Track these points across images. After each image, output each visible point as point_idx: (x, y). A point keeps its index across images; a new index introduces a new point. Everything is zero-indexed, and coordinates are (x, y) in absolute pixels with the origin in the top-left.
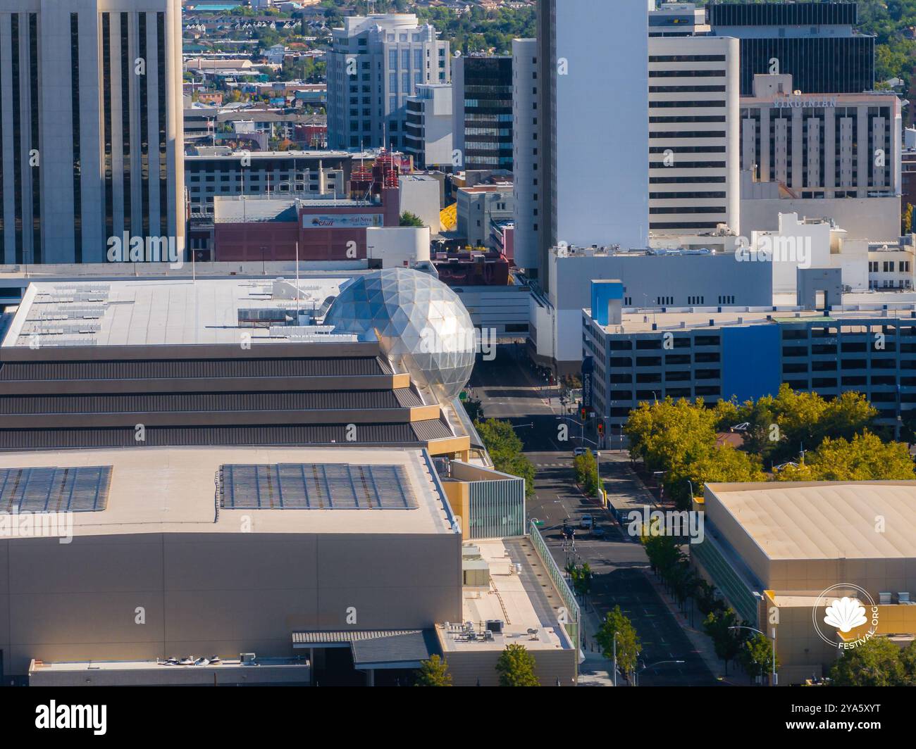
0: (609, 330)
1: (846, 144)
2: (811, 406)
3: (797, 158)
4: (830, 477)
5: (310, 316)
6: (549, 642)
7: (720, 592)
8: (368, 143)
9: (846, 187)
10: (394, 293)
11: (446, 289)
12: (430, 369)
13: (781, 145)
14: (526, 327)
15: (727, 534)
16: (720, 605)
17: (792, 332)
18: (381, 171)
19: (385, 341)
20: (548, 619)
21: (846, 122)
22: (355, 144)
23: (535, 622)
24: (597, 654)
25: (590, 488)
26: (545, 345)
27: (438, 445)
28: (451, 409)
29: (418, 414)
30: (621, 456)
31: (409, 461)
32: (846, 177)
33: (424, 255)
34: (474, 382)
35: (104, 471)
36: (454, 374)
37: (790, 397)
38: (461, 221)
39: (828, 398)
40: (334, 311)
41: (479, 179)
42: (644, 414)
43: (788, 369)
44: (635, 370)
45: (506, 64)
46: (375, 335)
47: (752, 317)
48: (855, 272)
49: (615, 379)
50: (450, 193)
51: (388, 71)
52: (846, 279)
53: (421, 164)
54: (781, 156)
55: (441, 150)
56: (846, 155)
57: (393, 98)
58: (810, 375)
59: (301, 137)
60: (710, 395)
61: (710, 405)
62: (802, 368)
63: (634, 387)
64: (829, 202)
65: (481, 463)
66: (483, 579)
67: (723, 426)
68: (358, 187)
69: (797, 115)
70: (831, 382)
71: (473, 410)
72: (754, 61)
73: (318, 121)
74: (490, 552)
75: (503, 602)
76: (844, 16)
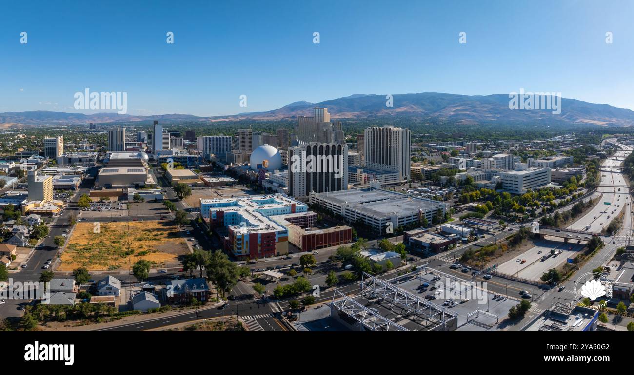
0: (159, 157)
3: (175, 143)
5: (135, 156)
6: (155, 183)
9: (178, 145)
10: (142, 154)
11: (146, 154)
12: (145, 161)
14: (153, 157)
15: (169, 174)
16: (168, 180)
17: (174, 157)
18: (141, 144)
19: (141, 158)
20: (154, 181)
21: (179, 140)
22: (139, 142)
24: (158, 184)
25: (158, 170)
26: (154, 158)
27: (145, 167)
28: (146, 164)
29: (144, 164)
30: (160, 168)
31: (143, 168)
33: (144, 151)
34: (149, 161)
35: (118, 169)
36: (147, 161)
38: (147, 148)
40: (137, 156)
41: (149, 144)
42: (162, 164)
45: (151, 135)
47: (171, 156)
48: (179, 152)
49: (160, 161)
50: (146, 146)
51: (142, 135)
53: (144, 143)
54: (173, 143)
55: (146, 142)
56: (179, 143)
57: (142, 138)
59: (134, 141)
65: (149, 168)
66: (149, 178)
68: (139, 145)
69: (174, 139)
71: (148, 164)
72: (172, 135)
73: (136, 139)
74: (150, 176)
75: (151, 180)
76: (178, 131)
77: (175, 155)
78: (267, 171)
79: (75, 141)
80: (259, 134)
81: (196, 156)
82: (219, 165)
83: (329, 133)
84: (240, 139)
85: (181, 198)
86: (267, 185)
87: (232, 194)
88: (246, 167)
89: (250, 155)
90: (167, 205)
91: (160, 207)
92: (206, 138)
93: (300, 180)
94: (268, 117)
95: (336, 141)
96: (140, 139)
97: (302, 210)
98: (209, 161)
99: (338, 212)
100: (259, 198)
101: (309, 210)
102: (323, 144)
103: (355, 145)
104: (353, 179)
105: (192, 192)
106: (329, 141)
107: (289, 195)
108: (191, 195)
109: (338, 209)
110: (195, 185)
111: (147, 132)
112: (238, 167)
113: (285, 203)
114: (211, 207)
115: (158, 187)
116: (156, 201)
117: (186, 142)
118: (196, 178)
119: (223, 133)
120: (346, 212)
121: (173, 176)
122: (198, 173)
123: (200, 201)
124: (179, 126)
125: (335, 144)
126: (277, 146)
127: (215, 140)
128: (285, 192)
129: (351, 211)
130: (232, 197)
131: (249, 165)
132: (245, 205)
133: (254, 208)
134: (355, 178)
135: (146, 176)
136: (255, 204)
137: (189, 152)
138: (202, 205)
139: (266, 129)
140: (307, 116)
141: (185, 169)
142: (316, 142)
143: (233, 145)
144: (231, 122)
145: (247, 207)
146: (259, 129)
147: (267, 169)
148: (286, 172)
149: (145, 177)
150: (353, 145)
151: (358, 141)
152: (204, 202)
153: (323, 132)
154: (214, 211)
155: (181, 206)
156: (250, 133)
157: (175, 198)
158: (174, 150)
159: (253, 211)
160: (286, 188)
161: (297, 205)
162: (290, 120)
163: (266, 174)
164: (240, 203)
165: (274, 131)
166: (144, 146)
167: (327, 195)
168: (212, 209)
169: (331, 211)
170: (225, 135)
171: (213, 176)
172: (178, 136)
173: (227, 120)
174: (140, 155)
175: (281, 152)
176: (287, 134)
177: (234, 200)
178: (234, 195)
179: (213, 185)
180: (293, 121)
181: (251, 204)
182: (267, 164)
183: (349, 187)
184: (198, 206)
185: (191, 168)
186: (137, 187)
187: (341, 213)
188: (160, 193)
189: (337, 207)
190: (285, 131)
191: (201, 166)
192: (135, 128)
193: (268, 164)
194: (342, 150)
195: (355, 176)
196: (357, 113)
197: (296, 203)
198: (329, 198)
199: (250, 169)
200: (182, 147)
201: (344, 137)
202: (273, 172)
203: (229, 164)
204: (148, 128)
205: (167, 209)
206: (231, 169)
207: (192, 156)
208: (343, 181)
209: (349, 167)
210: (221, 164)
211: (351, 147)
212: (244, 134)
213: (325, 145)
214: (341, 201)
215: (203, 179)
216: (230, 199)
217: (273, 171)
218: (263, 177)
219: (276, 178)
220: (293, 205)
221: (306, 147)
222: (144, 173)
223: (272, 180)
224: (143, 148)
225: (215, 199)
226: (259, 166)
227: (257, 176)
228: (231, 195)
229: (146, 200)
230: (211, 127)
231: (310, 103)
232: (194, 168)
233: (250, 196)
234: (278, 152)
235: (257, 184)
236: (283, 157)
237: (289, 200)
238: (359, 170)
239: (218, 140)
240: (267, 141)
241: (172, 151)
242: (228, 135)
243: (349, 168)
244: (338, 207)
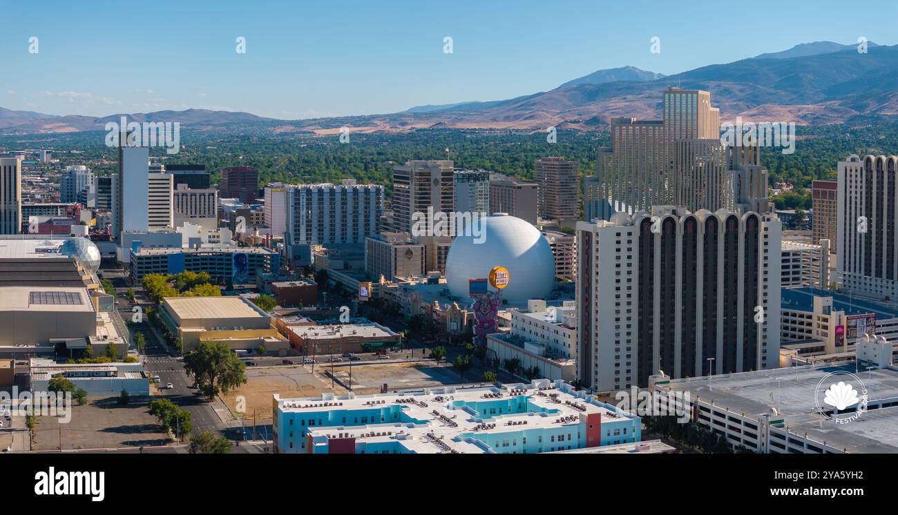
0: (137, 254)
1: (202, 203)
2: (193, 276)
3: (189, 207)
4: (198, 295)
5: (55, 251)
6: (121, 341)
7: (167, 327)
8: (72, 201)
9: (202, 215)
10: (78, 244)
11: (92, 243)
12: (88, 265)
13: (185, 203)
14: (114, 253)
15: (169, 311)
16: (168, 331)
17: (188, 255)
18: (75, 209)
19: (76, 258)
20: (120, 335)
21: (202, 197)
22: (68, 201)
23: (116, 335)
24: (133, 344)
25: (132, 298)
26: (119, 259)
27: (90, 286)
28: (93, 276)
29: (84, 278)
30: (141, 289)
31: (82, 292)
32: (202, 212)
33: (87, 233)
34: (100, 268)
36: (94, 267)
37: (187, 273)
38: (97, 223)
39: (197, 273)
40: (62, 249)
41: (102, 211)
42: (147, 277)
43: (186, 265)
44: (144, 265)
45: (110, 180)
46: (73, 256)
47: (176, 251)
48: (205, 238)
49: (139, 268)
50: (94, 215)
51: (77, 181)
52: (202, 240)
53: (86, 207)
54: (185, 206)
55: (91, 203)
56: (202, 206)
57: (79, 189)
58: (192, 267)
59: (53, 199)
60: (165, 272)
61: (165, 275)
62: (190, 265)
63: (144, 270)
64: (198, 219)
65: (102, 291)
66: (102, 324)
67: (168, 281)
68: (69, 214)
69: (189, 195)
70: (198, 269)
71: (100, 276)
72: (178, 180)
73: (58, 194)
74: (104, 316)
75: (108, 330)
76: (202, 168)
77: (191, 246)
78: (505, 304)
80: (476, 178)
81: (260, 251)
82: (339, 284)
83: (715, 175)
84: (412, 195)
85: (211, 392)
86: (503, 351)
87: (385, 381)
88: (432, 288)
89: (447, 248)
90: (162, 417)
91: (140, 423)
92: (297, 191)
93: (617, 335)
94: (507, 119)
95: (739, 202)
96: (71, 193)
97: (622, 436)
98: (308, 270)
99: (746, 442)
100: (476, 394)
101: (645, 436)
102: (696, 214)
103: (802, 215)
104: (797, 333)
105: (248, 372)
106: (715, 204)
107: (578, 386)
108: (245, 381)
109: (747, 433)
110: (256, 350)
111: (95, 169)
112: (406, 289)
113: (566, 412)
114: (312, 423)
115: (133, 354)
116: (124, 401)
117: (229, 203)
118: (263, 324)
119: (354, 175)
120: (773, 443)
121: (182, 316)
122: (268, 307)
123: (275, 403)
124: (205, 151)
125: (737, 213)
126: (539, 220)
127: (326, 197)
128: (566, 378)
129: (791, 441)
130: (385, 389)
131: (442, 281)
132: (430, 417)
133: (460, 428)
134: (805, 327)
135: (92, 316)
136: (461, 417)
137: (237, 237)
138: (280, 418)
139: (501, 162)
140: (641, 119)
141: (224, 294)
142: (674, 207)
143: (388, 215)
144: (381, 138)
145: (436, 427)
146: (478, 160)
147: (503, 297)
148: (570, 307)
149: (89, 321)
150: (798, 217)
151: (817, 202)
152: (289, 405)
153: (697, 174)
154: (322, 439)
155: (211, 420)
156: (447, 176)
157: (189, 393)
158: (188, 231)
159: (456, 440)
160: (570, 363)
161: (605, 420)
162: (583, 130)
163: (500, 313)
164: (412, 411)
165: (528, 166)
166: (85, 215)
167: (711, 386)
168: (316, 432)
169: (723, 439)
170: (360, 180)
171: (320, 318)
172: (200, 182)
173: (368, 130)
174: (70, 247)
175: (552, 238)
176: (573, 179)
177: (390, 400)
178: (389, 386)
179: (319, 350)
180: (592, 134)
181: (449, 413)
182: (504, 279)
183: (783, 359)
184: (266, 419)
185: (243, 291)
186: (61, 353)
187: (755, 446)
188: (138, 376)
189: (742, 427)
190: (565, 168)
191: (279, 285)
192: (54, 156)
193: (507, 278)
194: (762, 233)
195: (805, 320)
196: (809, 108)
197: (603, 411)
198: (718, 396)
199: (446, 295)
200: (214, 221)
201: (768, 189)
202: (524, 308)
203: (376, 280)
204: (99, 156)
205: (163, 429)
206: (381, 295)
207: (246, 250)
208: (765, 337)
209: (783, 290)
210: (347, 279)
211: (792, 224)
212: (425, 177)
213: (701, 215)
214: (757, 407)
215: (284, 331)
216: (376, 398)
217: (526, 305)
218: (490, 325)
219: (533, 329)
220: (594, 420)
221: (638, 224)
222: (86, 306)
223: (521, 333)
224: (83, 224)
225: (324, 395)
226: (478, 287)
227: (470, 322)
228: (380, 383)
229: (91, 398)
230: (313, 154)
231: (651, 74)
232: (255, 291)
233: (446, 388)
234: (542, 240)
235: (469, 346)
236: (559, 255)
237: (580, 402)
238: (819, 303)
239: (338, 197)
240: (502, 202)
241: (180, 235)
242: (372, 179)
243: (785, 294)
244: (747, 425)
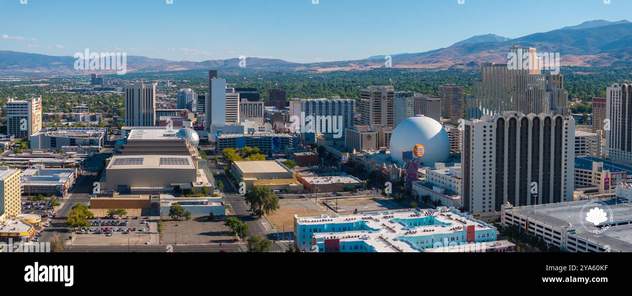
0: (219, 137)
1: (255, 109)
2: (250, 149)
3: (248, 111)
4: (253, 160)
5: (174, 135)
6: (210, 185)
7: (236, 178)
8: (183, 108)
9: (255, 116)
10: (187, 132)
11: (195, 131)
12: (192, 143)
13: (245, 109)
14: (207, 137)
15: (236, 168)
16: (236, 180)
17: (248, 138)
18: (185, 113)
19: (185, 139)
20: (210, 182)
21: (255, 106)
22: (181, 108)
23: (208, 182)
24: (217, 187)
25: (216, 161)
26: (210, 139)
27: (193, 155)
28: (195, 149)
29: (190, 150)
30: (221, 156)
31: (189, 158)
32: (255, 114)
33: (192, 126)
34: (199, 145)
35: (142, 159)
36: (196, 144)
37: (246, 147)
38: (197, 120)
39: (252, 148)
40: (178, 134)
41: (200, 114)
42: (225, 150)
43: (246, 143)
44: (223, 143)
45: (204, 96)
46: (184, 138)
47: (241, 135)
48: (256, 128)
49: (220, 145)
50: (196, 116)
51: (186, 97)
52: (255, 130)
53: (191, 111)
54: (245, 111)
55: (194, 109)
56: (255, 111)
57: (187, 101)
58: (250, 144)
59: (173, 107)
60: (234, 147)
61: (235, 149)
62: (248, 143)
63: (223, 146)
64: (253, 118)
65: (200, 158)
66: (200, 176)
67: (236, 152)
68: (182, 115)
69: (248, 105)
70: (253, 145)
71: (199, 149)
72: (242, 96)
73: (176, 104)
74: (201, 171)
75: (203, 179)
76: (255, 90)
77: (249, 133)
78: (422, 165)
79: (63, 107)
80: (407, 96)
81: (287, 135)
82: (331, 154)
83: (538, 94)
84: (371, 105)
85: (260, 213)
86: (422, 191)
87: (356, 207)
88: (382, 156)
89: (390, 134)
90: (233, 227)
91: (220, 230)
92: (307, 103)
93: (484, 182)
94: (424, 63)
95: (552, 109)
96: (183, 103)
97: (486, 237)
98: (313, 146)
99: (554, 242)
100: (406, 215)
101: (499, 238)
102: (528, 116)
103: (587, 117)
104: (583, 182)
105: (280, 202)
106: (539, 110)
107: (462, 210)
108: (278, 207)
109: (555, 237)
110: (285, 190)
111: (196, 90)
112: (368, 156)
113: (456, 224)
114: (316, 231)
115: (217, 192)
116: (211, 218)
117: (270, 109)
118: (288, 176)
119: (339, 93)
120: (569, 243)
121: (244, 171)
122: (292, 167)
123: (295, 219)
124: (257, 80)
125: (550, 115)
126: (441, 118)
127: (324, 106)
128: (455, 204)
129: (579, 241)
130: (356, 212)
131: (388, 152)
132: (380, 227)
133: (397, 233)
134: (588, 179)
135: (195, 170)
136: (398, 227)
137: (274, 128)
138: (298, 228)
139: (420, 87)
140: (498, 63)
141: (267, 159)
142: (515, 112)
143: (358, 116)
144: (354, 73)
145: (384, 232)
146: (407, 86)
147: (421, 161)
148: (458, 167)
149: (193, 174)
150: (585, 117)
151: (595, 110)
152: (302, 221)
153: (529, 93)
154: (321, 239)
155: (260, 229)
156: (390, 94)
157: (248, 214)
158: (247, 124)
159: (395, 240)
160: (458, 197)
161: (477, 229)
162: (466, 69)
163: (419, 170)
164: (371, 224)
165: (435, 89)
166: (191, 116)
167: (535, 211)
168: (318, 236)
169: (542, 240)
170: (342, 96)
171: (319, 173)
172: (253, 97)
173: (347, 69)
174: (183, 133)
175: (448, 128)
176: (460, 96)
177: (358, 218)
178: (358, 210)
179: (319, 190)
180: (471, 71)
181: (391, 225)
182: (421, 151)
183: (575, 196)
184: (290, 228)
185: (278, 158)
186: (177, 192)
187: (559, 244)
188: (219, 204)
189: (552, 233)
190: (456, 90)
191: (297, 154)
192: (174, 83)
193: (423, 151)
194: (564, 126)
195: (588, 175)
196: (591, 57)
197: (476, 224)
198: (539, 216)
199: (390, 160)
200: (262, 119)
201: (568, 102)
202: (433, 167)
203: (351, 152)
204: (198, 83)
205: (233, 234)
206: (354, 160)
207: (279, 135)
208: (565, 184)
209: (576, 158)
210: (335, 151)
211: (581, 121)
212: (378, 95)
213: (531, 116)
214: (561, 222)
215: (300, 180)
216: (351, 217)
217: (434, 165)
218: (414, 176)
219: (438, 179)
220: (471, 228)
221: (495, 121)
222: (191, 166)
223: (431, 181)
224: (190, 120)
225: (322, 215)
226: (407, 155)
227: (403, 175)
228: (353, 208)
229: (193, 216)
230: (317, 82)
231: (503, 38)
232: (284, 157)
233: (390, 211)
234: (443, 130)
235: (402, 188)
236: (451, 138)
237: (463, 219)
238: (596, 165)
239: (330, 106)
240: (421, 109)
241: (243, 127)
242: (349, 96)
243: (577, 160)
244: (555, 232)
